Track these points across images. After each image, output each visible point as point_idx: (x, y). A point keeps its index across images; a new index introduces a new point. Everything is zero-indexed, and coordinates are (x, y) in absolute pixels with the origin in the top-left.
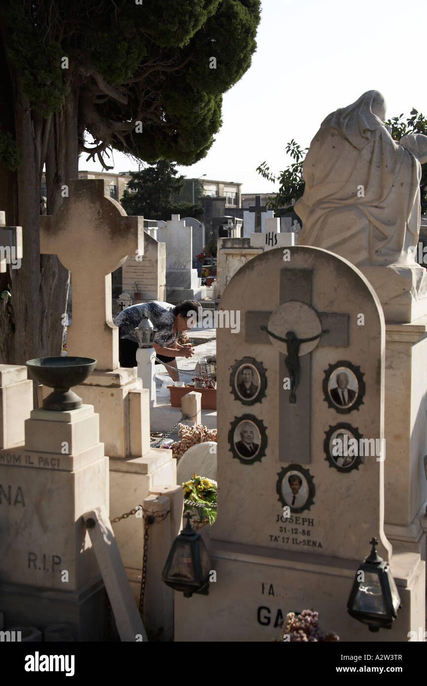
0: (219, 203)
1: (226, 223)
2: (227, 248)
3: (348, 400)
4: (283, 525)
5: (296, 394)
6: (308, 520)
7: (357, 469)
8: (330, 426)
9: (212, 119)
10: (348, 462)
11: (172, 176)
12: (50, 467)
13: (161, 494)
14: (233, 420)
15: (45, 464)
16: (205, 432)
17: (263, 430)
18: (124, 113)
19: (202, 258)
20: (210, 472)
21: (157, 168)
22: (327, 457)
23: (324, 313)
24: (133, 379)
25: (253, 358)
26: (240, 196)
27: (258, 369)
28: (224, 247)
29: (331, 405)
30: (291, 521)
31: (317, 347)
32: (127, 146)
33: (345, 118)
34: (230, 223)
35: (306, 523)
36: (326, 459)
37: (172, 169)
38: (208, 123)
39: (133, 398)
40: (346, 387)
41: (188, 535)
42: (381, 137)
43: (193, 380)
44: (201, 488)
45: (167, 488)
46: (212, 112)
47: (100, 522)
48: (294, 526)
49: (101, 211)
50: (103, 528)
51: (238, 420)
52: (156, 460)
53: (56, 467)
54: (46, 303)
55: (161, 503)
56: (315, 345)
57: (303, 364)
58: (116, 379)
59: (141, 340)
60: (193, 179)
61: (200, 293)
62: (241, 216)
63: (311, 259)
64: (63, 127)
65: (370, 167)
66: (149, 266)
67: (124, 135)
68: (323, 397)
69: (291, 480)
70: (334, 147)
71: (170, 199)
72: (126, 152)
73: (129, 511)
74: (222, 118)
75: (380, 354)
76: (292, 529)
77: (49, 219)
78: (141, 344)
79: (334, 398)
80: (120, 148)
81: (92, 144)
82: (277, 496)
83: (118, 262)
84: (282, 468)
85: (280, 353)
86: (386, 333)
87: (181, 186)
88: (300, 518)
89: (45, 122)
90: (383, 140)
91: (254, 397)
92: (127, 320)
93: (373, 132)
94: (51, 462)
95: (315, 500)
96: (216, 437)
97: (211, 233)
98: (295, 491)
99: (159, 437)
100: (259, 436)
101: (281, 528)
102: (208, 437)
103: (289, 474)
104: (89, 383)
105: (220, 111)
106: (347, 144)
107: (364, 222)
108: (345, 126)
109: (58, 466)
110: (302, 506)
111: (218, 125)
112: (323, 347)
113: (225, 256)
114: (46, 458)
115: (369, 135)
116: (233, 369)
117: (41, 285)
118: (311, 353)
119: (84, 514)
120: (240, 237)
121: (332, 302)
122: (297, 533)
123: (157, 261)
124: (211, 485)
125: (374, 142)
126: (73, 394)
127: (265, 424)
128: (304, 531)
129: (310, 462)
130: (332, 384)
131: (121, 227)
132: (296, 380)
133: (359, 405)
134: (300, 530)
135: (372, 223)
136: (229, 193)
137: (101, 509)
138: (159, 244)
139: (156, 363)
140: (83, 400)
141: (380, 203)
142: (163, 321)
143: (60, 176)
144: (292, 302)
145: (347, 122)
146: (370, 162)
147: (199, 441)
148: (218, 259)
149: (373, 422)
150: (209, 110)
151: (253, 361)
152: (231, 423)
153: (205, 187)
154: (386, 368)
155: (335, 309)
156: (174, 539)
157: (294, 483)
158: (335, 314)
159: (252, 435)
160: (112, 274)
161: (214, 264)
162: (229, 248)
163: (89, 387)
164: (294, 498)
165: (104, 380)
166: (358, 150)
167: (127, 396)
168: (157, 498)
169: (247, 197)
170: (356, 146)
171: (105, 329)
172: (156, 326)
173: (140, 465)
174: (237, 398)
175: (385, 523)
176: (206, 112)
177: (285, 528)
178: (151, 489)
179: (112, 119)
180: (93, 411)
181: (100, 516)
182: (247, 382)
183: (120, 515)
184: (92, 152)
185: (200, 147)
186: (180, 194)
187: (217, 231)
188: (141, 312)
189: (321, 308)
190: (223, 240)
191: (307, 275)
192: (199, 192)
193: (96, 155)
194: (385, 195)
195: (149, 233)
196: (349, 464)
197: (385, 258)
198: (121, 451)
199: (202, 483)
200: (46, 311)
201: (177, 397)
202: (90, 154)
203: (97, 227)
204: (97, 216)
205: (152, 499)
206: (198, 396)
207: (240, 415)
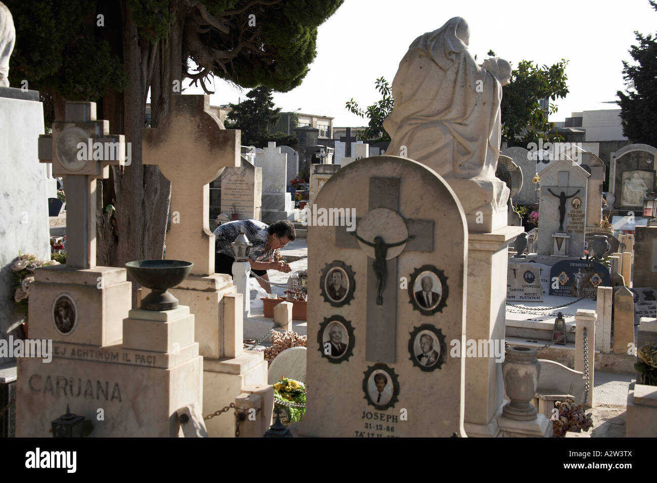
0: (312, 135)
1: (319, 151)
2: (318, 174)
3: (432, 304)
4: (369, 422)
5: (383, 296)
6: (392, 417)
7: (440, 368)
8: (415, 327)
9: (307, 50)
10: (431, 361)
11: (270, 108)
12: (146, 364)
13: (252, 393)
14: (322, 321)
15: (141, 362)
16: (296, 338)
17: (351, 330)
18: (225, 42)
19: (296, 183)
20: (299, 376)
21: (255, 101)
22: (411, 357)
23: (410, 220)
24: (228, 284)
25: (342, 262)
26: (332, 129)
27: (346, 272)
28: (316, 172)
29: (416, 308)
30: (376, 418)
31: (403, 252)
32: (228, 74)
33: (432, 41)
34: (322, 151)
35: (391, 420)
36: (410, 359)
37: (269, 102)
38: (303, 53)
39: (227, 302)
40: (430, 290)
41: (277, 430)
42: (465, 59)
43: (285, 293)
44: (289, 389)
45: (258, 388)
46: (308, 43)
47: (193, 417)
48: (379, 422)
49: (200, 124)
50: (196, 424)
51: (327, 321)
52: (249, 361)
53: (152, 365)
54: (148, 217)
55: (253, 400)
56: (402, 250)
57: (389, 268)
58: (212, 284)
59: (237, 254)
60: (289, 113)
61: (293, 215)
62: (333, 146)
63: (399, 168)
64: (168, 54)
65: (454, 87)
66: (246, 189)
67: (225, 63)
68: (408, 299)
69: (377, 378)
70: (421, 68)
71: (267, 129)
72: (226, 79)
73: (221, 409)
74: (316, 50)
75: (463, 259)
76: (377, 426)
77: (151, 131)
78: (237, 258)
79: (418, 301)
80: (221, 75)
81: (195, 70)
82: (363, 394)
83: (216, 172)
84: (369, 367)
85: (369, 257)
86: (469, 243)
87: (278, 118)
88: (384, 415)
89: (151, 47)
90: (467, 62)
91: (342, 299)
92: (223, 235)
93: (458, 54)
94: (147, 360)
95: (399, 397)
96: (306, 343)
97: (305, 161)
98: (380, 389)
99: (252, 344)
100: (346, 337)
101: (367, 424)
102: (298, 343)
103: (375, 373)
104: (185, 287)
105: (315, 43)
106: (433, 65)
107: (449, 138)
108: (432, 48)
109: (154, 363)
110: (386, 403)
111: (312, 55)
112: (409, 251)
113: (317, 181)
114: (143, 356)
115: (454, 57)
116: (323, 272)
117: (143, 200)
118: (397, 257)
119: (178, 410)
120: (331, 164)
121: (418, 209)
122: (382, 429)
123: (253, 185)
124: (298, 386)
125: (459, 63)
126: (170, 295)
127: (353, 325)
128: (388, 427)
129: (395, 361)
130: (418, 287)
131: (220, 140)
132: (383, 283)
133: (443, 307)
134: (384, 426)
135: (456, 138)
136: (322, 126)
137: (195, 405)
138: (256, 168)
139: (251, 276)
140: (179, 301)
141: (464, 120)
142: (259, 238)
143: (164, 99)
144: (381, 209)
145: (434, 45)
146: (455, 82)
147: (290, 346)
148: (310, 184)
149: (455, 324)
150: (305, 42)
151: (343, 265)
152: (321, 324)
153: (300, 120)
154: (468, 275)
155: (421, 216)
156: (264, 433)
157: (380, 381)
158: (421, 221)
159: (340, 335)
160: (210, 184)
161: (307, 189)
162: (320, 174)
163: (186, 290)
164: (380, 395)
165: (200, 285)
166: (444, 71)
167: (221, 300)
168: (248, 397)
169: (339, 130)
170: (442, 67)
171: (202, 236)
172: (251, 241)
173: (232, 365)
174: (327, 300)
175: (465, 422)
176: (302, 43)
177: (370, 425)
178: (243, 388)
179: (215, 48)
180: (189, 312)
181: (193, 412)
182: (336, 284)
183: (213, 413)
184: (195, 78)
185: (295, 75)
186: (276, 125)
187: (310, 160)
188: (237, 228)
189: (408, 215)
190: (316, 166)
191: (396, 183)
192: (293, 124)
193: (198, 81)
194: (468, 113)
195: (246, 158)
196: (432, 363)
197: (468, 171)
198: (215, 352)
199: (290, 384)
200: (148, 224)
201: (269, 308)
202: (193, 80)
203: (197, 140)
204: (197, 129)
205: (244, 397)
206: (290, 306)
207: (329, 316)
